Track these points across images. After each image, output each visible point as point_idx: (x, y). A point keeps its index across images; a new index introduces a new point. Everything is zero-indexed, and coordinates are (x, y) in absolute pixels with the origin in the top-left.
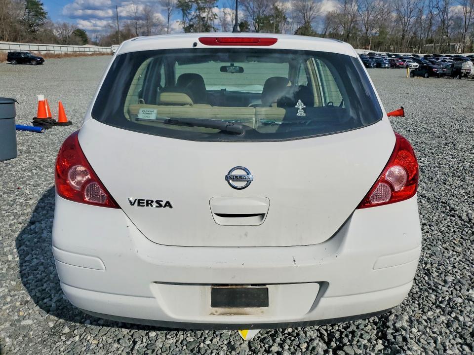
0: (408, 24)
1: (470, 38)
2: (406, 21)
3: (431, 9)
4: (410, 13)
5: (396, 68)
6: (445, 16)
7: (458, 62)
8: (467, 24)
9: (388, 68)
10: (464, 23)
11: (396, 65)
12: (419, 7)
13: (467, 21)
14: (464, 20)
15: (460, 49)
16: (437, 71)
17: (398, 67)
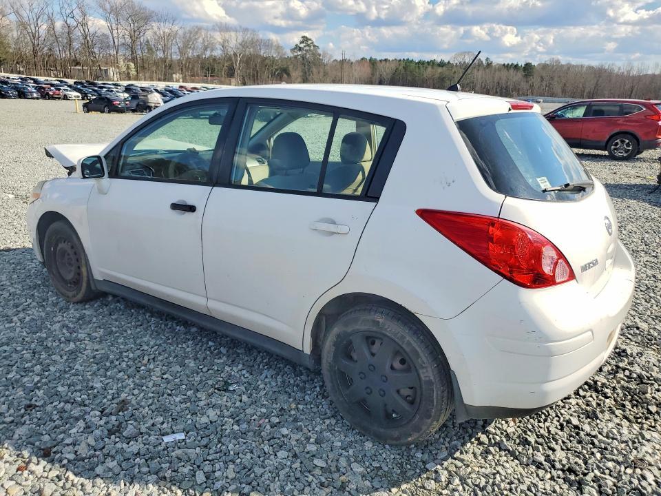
0: (37, 35)
1: (124, 62)
2: (34, 31)
3: (65, 18)
4: (37, 21)
5: (49, 99)
6: (87, 30)
7: (145, 94)
8: (116, 44)
9: (38, 99)
10: (112, 42)
11: (48, 94)
12: (47, 13)
13: (116, 40)
14: (111, 38)
15: (115, 76)
16: (119, 104)
17: (52, 98)
